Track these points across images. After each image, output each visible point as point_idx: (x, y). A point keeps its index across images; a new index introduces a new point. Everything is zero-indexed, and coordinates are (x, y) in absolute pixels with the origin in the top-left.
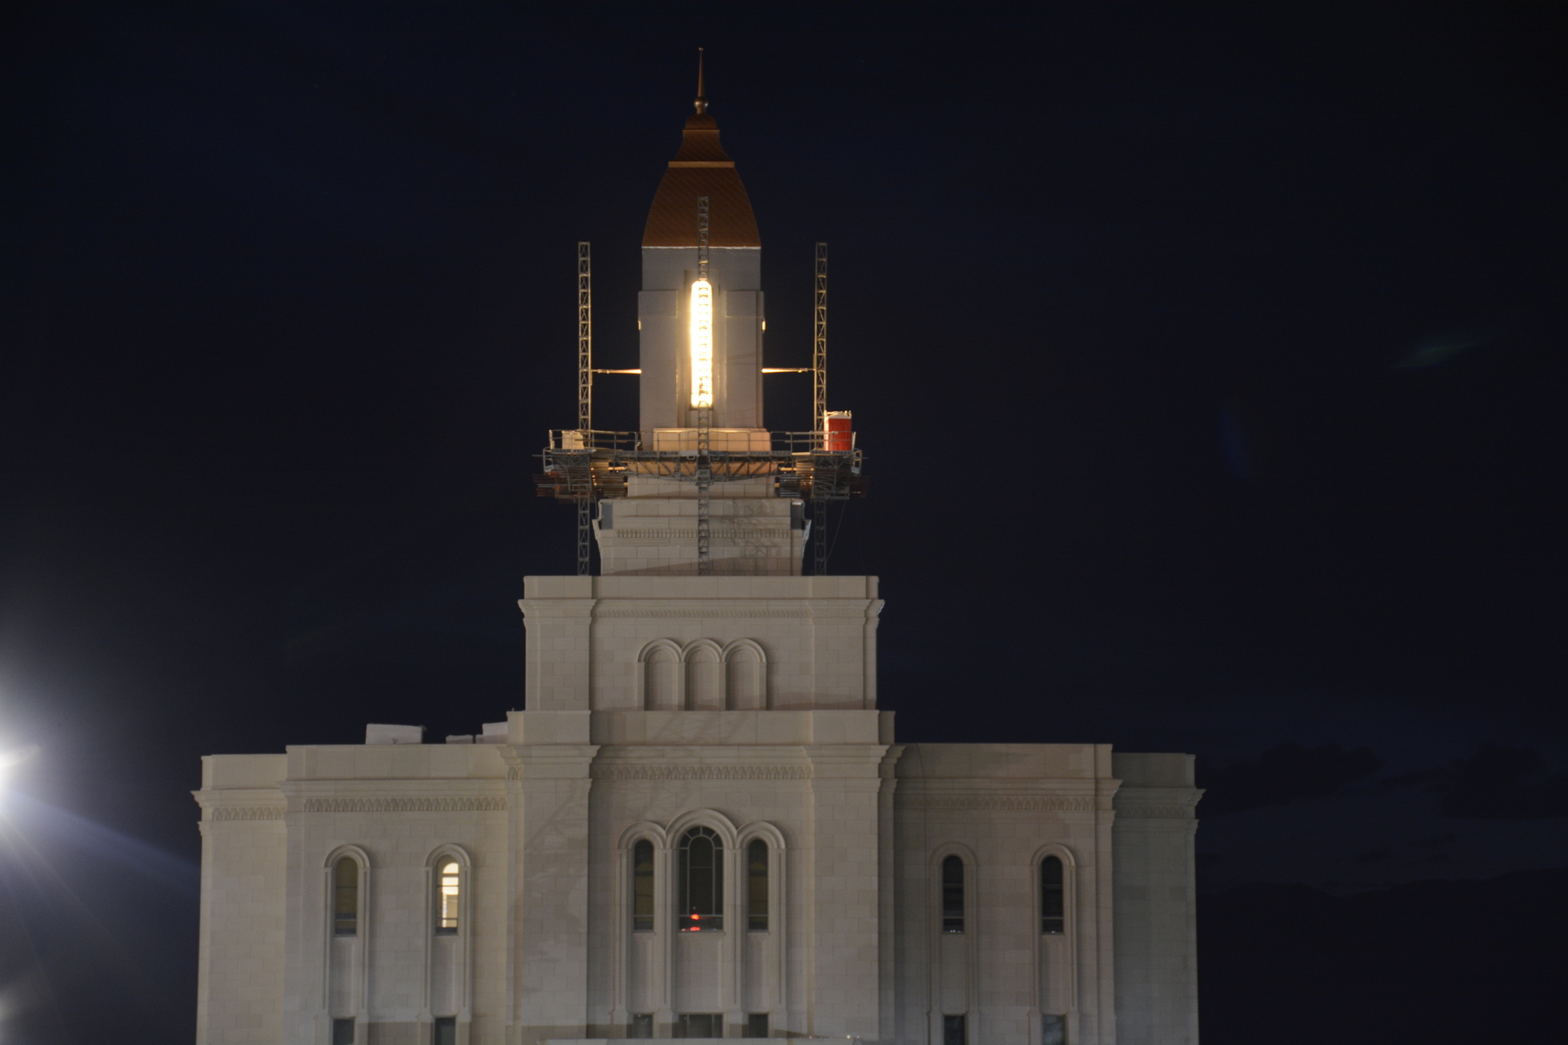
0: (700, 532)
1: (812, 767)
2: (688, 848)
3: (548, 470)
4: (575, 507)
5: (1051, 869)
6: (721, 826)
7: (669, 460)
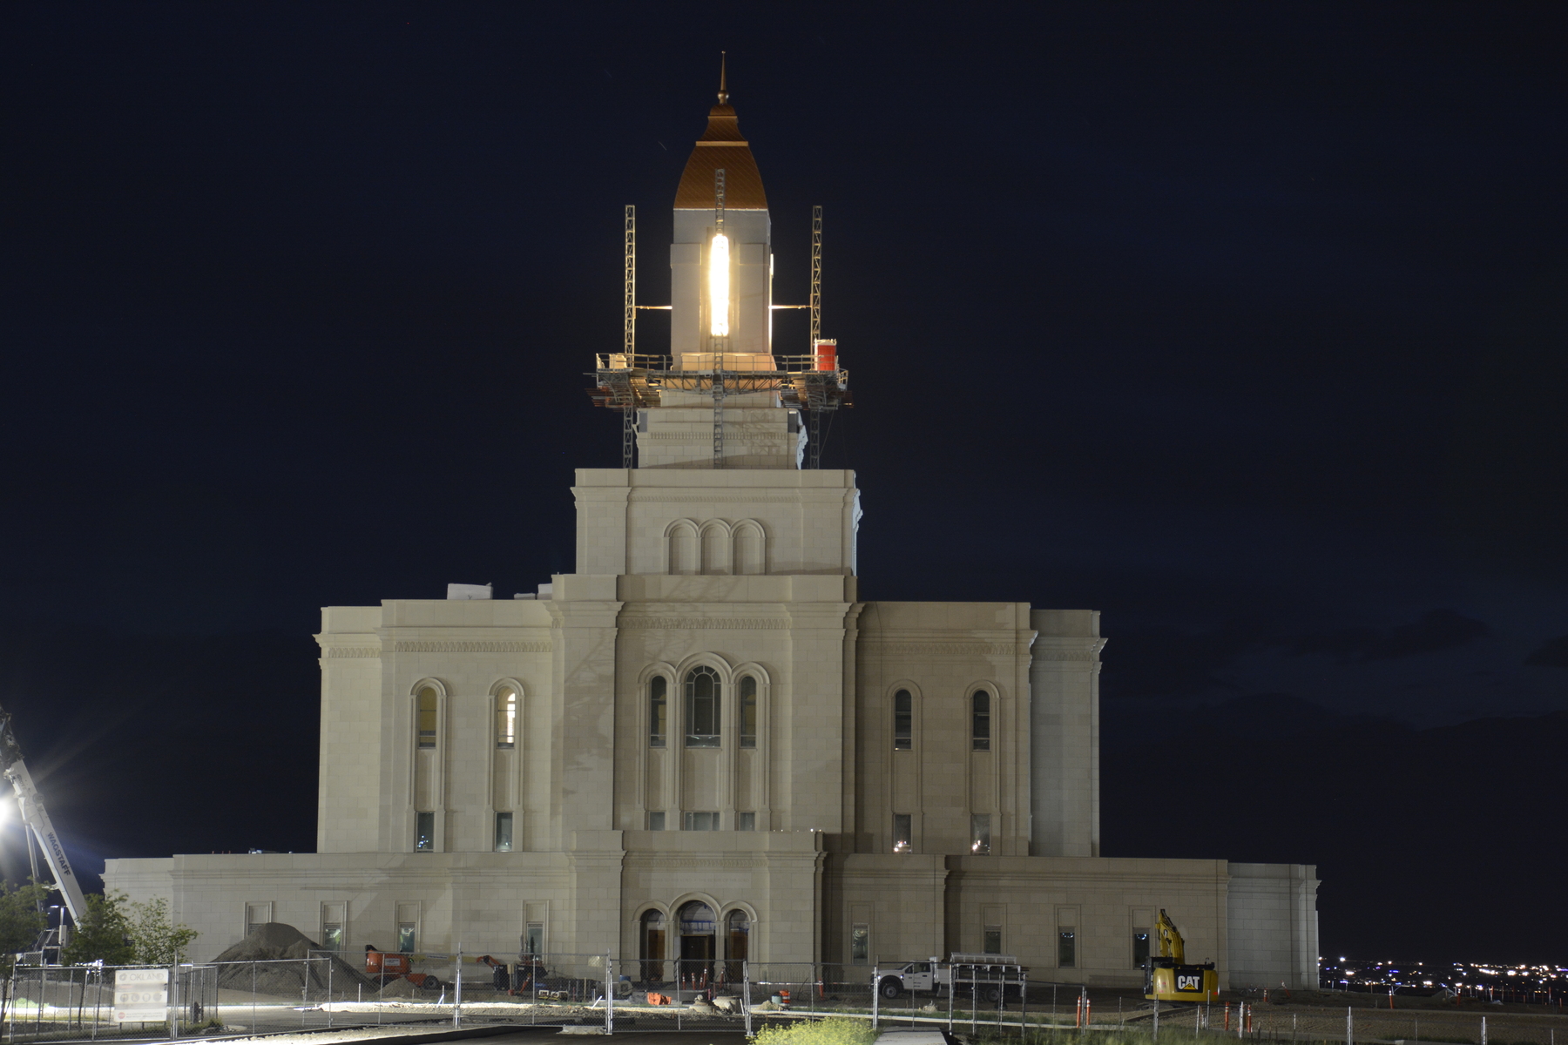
0: (715, 434)
1: (791, 619)
2: (693, 683)
3: (600, 385)
4: (621, 414)
5: (980, 701)
6: (719, 666)
7: (691, 377)
